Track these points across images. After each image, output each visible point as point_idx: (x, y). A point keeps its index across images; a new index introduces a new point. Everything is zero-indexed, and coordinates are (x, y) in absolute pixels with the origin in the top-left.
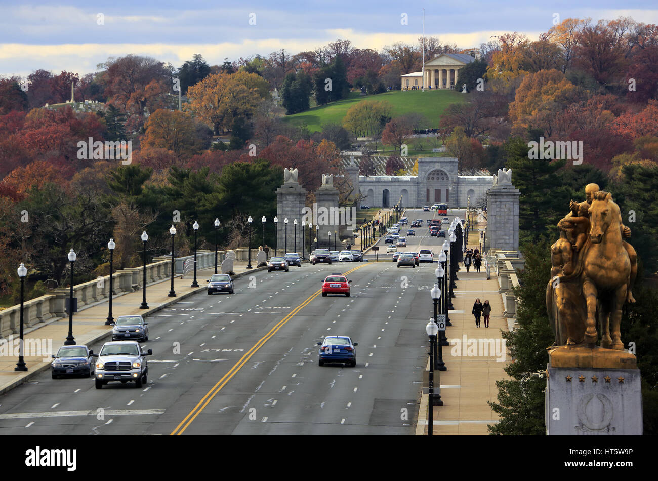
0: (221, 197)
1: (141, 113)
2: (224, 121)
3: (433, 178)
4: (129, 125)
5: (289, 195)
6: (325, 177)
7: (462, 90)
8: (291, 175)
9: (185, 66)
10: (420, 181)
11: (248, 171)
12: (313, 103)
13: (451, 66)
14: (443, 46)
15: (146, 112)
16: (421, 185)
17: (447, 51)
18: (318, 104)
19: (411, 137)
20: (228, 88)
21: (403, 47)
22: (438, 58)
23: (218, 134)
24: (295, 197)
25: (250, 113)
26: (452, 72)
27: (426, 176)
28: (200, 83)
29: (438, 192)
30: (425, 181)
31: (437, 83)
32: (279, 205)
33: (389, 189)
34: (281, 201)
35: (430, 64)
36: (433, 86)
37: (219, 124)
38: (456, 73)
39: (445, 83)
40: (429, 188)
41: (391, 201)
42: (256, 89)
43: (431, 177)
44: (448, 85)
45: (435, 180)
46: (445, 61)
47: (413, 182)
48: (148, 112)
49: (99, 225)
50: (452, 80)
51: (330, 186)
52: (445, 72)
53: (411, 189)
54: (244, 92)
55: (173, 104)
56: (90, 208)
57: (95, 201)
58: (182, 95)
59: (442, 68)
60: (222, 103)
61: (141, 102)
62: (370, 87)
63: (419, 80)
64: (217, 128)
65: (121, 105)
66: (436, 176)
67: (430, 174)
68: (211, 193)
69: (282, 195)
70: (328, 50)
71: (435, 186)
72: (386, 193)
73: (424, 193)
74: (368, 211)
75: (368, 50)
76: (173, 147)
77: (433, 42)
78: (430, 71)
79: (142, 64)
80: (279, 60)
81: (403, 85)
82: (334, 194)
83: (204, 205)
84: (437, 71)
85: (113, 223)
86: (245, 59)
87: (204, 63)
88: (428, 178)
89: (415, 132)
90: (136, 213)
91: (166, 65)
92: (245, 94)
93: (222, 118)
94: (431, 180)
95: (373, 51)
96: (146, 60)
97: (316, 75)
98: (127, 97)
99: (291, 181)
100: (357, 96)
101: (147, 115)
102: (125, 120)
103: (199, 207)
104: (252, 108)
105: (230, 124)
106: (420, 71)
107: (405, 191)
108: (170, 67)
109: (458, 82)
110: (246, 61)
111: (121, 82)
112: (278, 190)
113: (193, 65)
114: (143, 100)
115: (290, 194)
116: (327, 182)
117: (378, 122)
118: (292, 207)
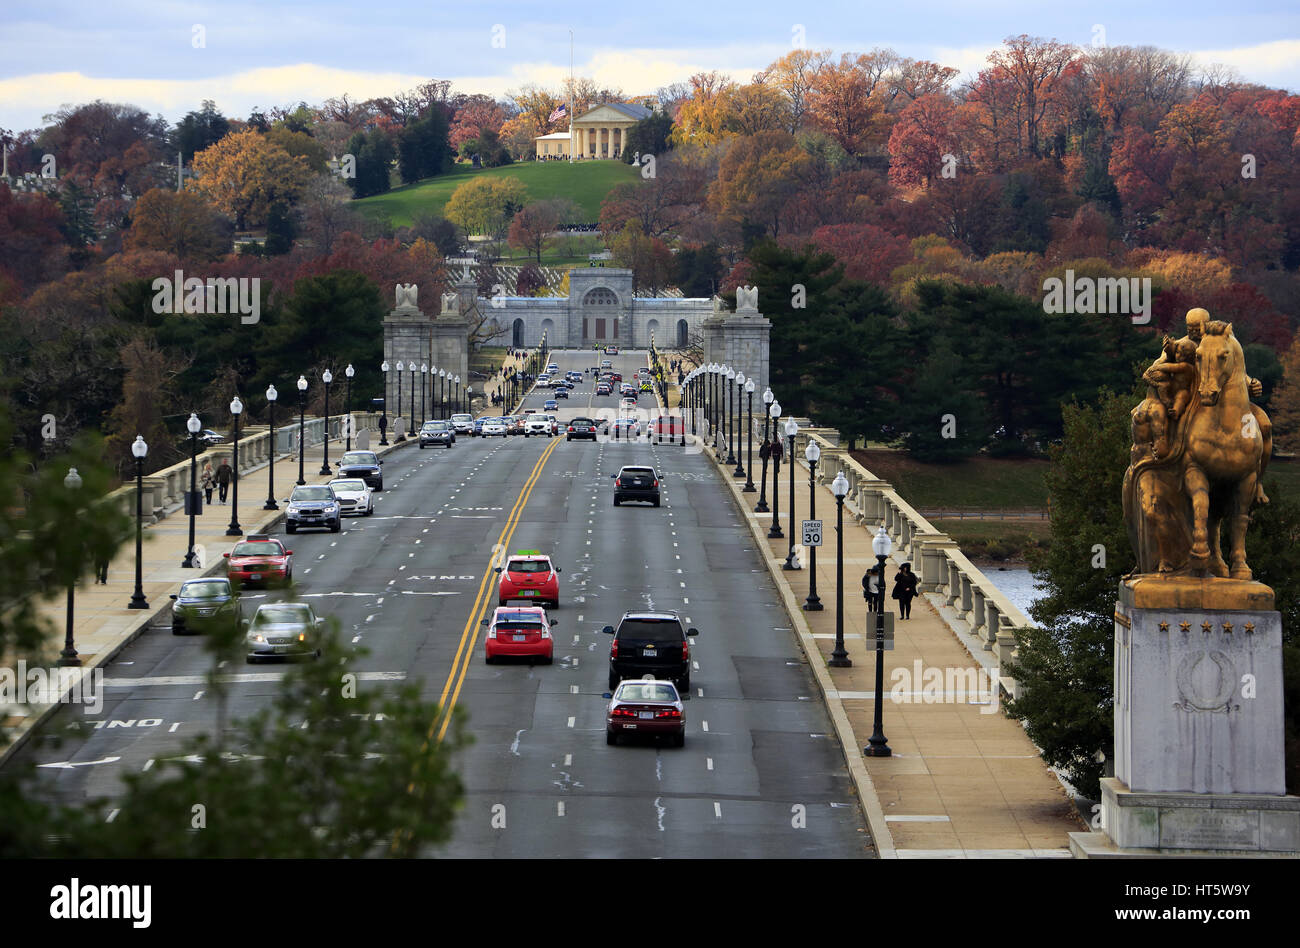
0: (294, 328)
1: (118, 195)
2: (254, 208)
3: (593, 302)
4: (99, 213)
5: (403, 327)
6: (446, 298)
7: (633, 162)
8: (407, 296)
9: (189, 119)
10: (572, 305)
11: (333, 290)
12: (396, 180)
13: (615, 123)
14: (599, 91)
15: (125, 193)
16: (574, 312)
17: (607, 100)
18: (404, 182)
19: (554, 236)
20: (258, 156)
21: (536, 91)
22: (594, 109)
23: (242, 229)
24: (413, 330)
25: (294, 195)
26: (617, 132)
27: (582, 298)
28: (214, 146)
29: (601, 324)
30: (581, 306)
31: (593, 151)
32: (388, 344)
33: (524, 319)
34: (391, 338)
35: (582, 119)
36: (587, 154)
37: (245, 212)
38: (623, 135)
39: (605, 151)
40: (587, 316)
41: (527, 340)
42: (304, 156)
43: (590, 300)
44: (610, 154)
45: (597, 304)
46: (605, 115)
47: (562, 308)
48: (129, 192)
49: (97, 374)
50: (617, 145)
51: (454, 313)
52: (605, 132)
53: (559, 319)
54: (285, 162)
55: (168, 180)
56: (83, 348)
57: (91, 335)
58: (184, 167)
59: (601, 126)
60: (250, 179)
61: (118, 176)
62: (487, 156)
63: (565, 146)
64: (241, 220)
65: (85, 180)
66: (597, 299)
67: (588, 294)
68: (275, 324)
69: (392, 327)
70: (416, 96)
71: (597, 313)
72: (518, 324)
73: (579, 325)
74: (492, 353)
75: (480, 96)
76: (176, 250)
77: (584, 84)
78: (582, 130)
79: (119, 116)
80: (339, 111)
81: (540, 151)
82: (460, 326)
83: (266, 343)
84: (592, 131)
85: (121, 372)
86: (281, 110)
87: (219, 116)
88: (586, 302)
89: (561, 228)
90: (158, 355)
91: (153, 117)
92: (287, 165)
93: (250, 203)
94: (589, 304)
95: (486, 97)
96: (125, 109)
97: (400, 136)
98: (95, 169)
99: (407, 304)
100: (467, 170)
101: (127, 198)
102: (92, 206)
103: (257, 346)
104: (299, 187)
105: (263, 213)
106: (567, 131)
107: (548, 321)
108: (161, 120)
109: (627, 149)
110: (283, 112)
111: (84, 144)
112: (387, 319)
113: (202, 118)
114: (120, 172)
115: (405, 325)
116: (450, 307)
117: (501, 212)
118: (408, 346)
